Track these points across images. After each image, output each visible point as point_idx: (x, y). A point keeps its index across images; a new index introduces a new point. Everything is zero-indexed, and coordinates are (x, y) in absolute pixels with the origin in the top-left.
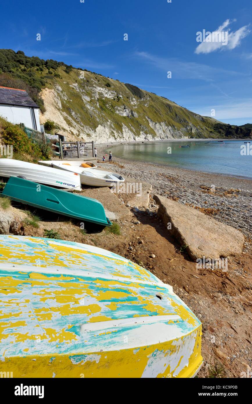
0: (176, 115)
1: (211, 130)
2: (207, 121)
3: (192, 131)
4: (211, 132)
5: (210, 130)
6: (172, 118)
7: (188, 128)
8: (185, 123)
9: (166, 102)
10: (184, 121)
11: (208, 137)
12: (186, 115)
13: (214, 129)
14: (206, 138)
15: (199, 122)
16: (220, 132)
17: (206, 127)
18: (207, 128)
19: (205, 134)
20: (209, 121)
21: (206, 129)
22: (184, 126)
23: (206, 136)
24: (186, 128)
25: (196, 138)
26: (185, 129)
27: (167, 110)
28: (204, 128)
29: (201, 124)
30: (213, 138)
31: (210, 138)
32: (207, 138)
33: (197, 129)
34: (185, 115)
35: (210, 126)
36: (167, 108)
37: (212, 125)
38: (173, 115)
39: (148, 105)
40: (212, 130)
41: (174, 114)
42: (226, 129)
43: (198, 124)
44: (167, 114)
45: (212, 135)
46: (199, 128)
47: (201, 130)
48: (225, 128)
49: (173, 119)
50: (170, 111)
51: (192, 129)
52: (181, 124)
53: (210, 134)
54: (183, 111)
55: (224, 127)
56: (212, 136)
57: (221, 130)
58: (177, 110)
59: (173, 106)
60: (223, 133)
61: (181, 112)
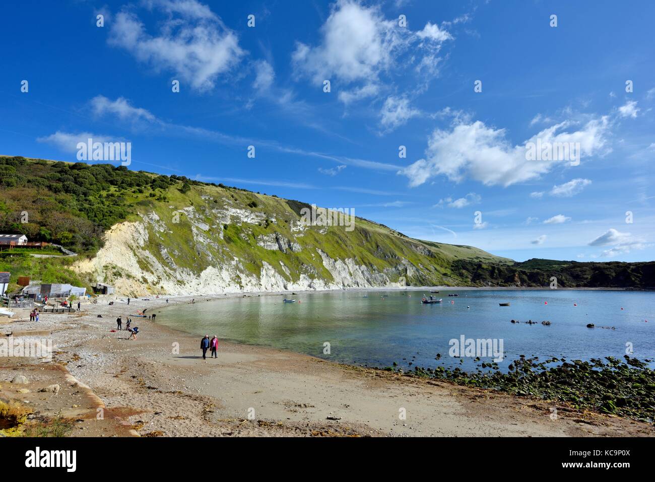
0: (378, 246)
1: (445, 272)
2: (438, 256)
3: (406, 273)
4: (445, 274)
5: (443, 270)
6: (369, 251)
7: (400, 269)
8: (394, 260)
9: (361, 226)
10: (392, 256)
11: (438, 284)
12: (396, 246)
13: (452, 270)
14: (434, 285)
15: (421, 258)
16: (461, 275)
17: (436, 266)
18: (438, 268)
19: (434, 278)
20: (441, 256)
21: (436, 269)
22: (391, 265)
23: (434, 281)
24: (395, 267)
25: (416, 285)
26: (394, 269)
27: (361, 239)
28: (431, 268)
29: (426, 262)
30: (448, 286)
31: (442, 285)
32: (437, 286)
33: (417, 270)
34: (394, 246)
35: (445, 265)
36: (361, 235)
37: (448, 262)
38: (372, 247)
39: (325, 231)
40: (449, 272)
41: (374, 245)
42: (474, 269)
43: (420, 260)
44: (361, 245)
45: (446, 280)
46: (422, 267)
47: (426, 271)
48: (471, 269)
49: (372, 254)
50: (367, 240)
51: (406, 270)
52: (386, 261)
53: (442, 279)
54: (391, 239)
55: (469, 267)
56: (446, 282)
57: (464, 271)
58: (379, 239)
59: (372, 232)
60: (467, 277)
61: (387, 241)
